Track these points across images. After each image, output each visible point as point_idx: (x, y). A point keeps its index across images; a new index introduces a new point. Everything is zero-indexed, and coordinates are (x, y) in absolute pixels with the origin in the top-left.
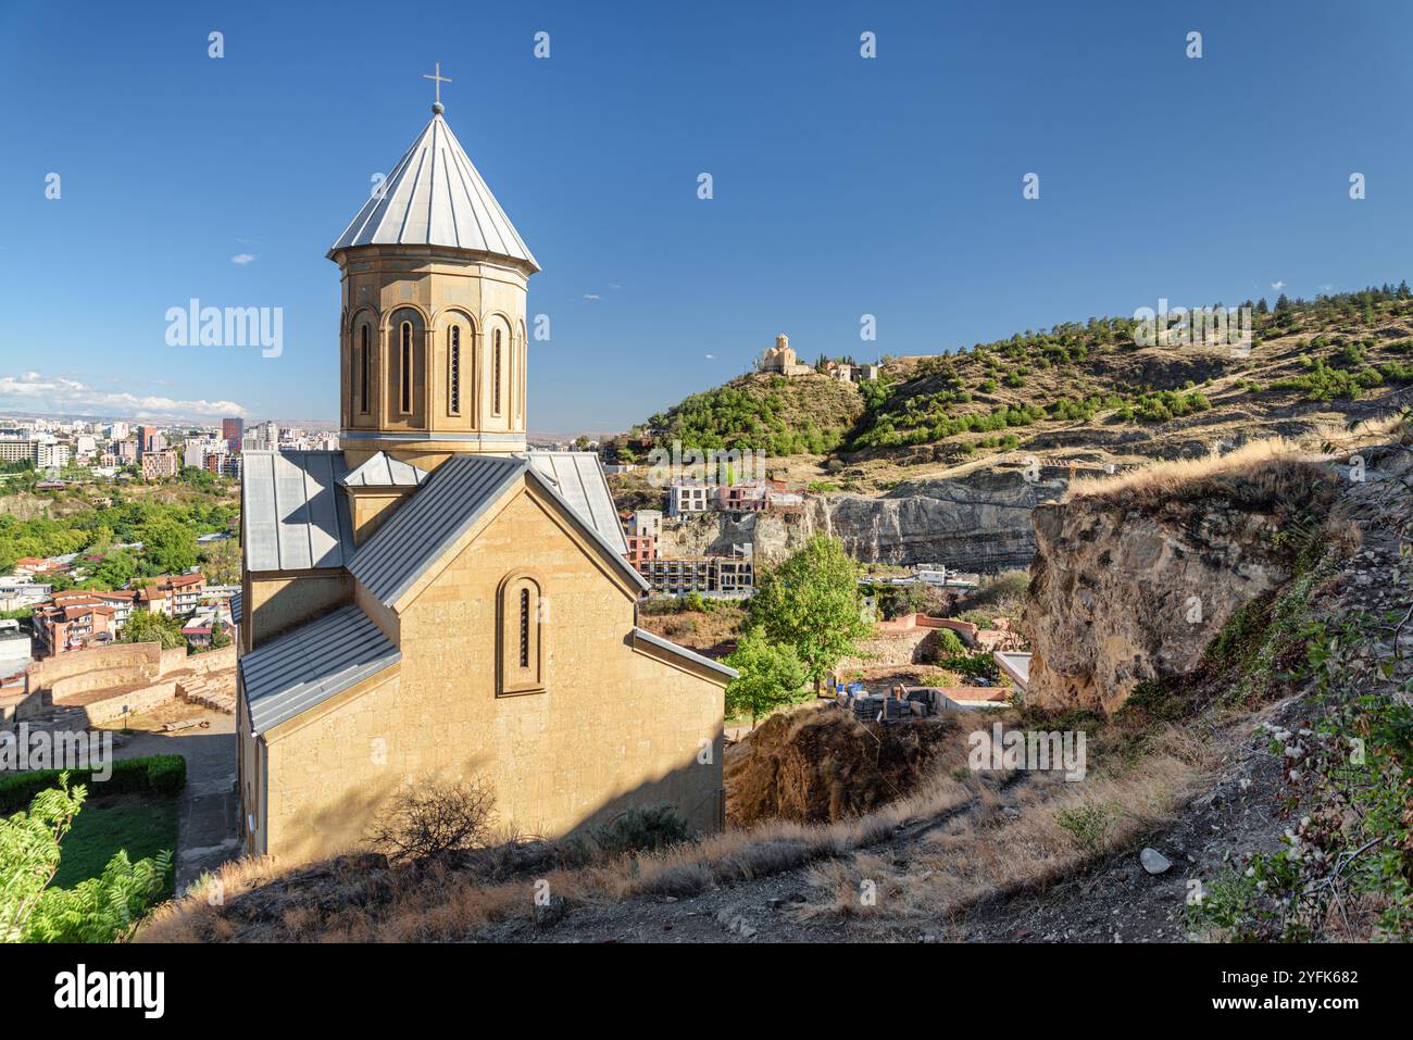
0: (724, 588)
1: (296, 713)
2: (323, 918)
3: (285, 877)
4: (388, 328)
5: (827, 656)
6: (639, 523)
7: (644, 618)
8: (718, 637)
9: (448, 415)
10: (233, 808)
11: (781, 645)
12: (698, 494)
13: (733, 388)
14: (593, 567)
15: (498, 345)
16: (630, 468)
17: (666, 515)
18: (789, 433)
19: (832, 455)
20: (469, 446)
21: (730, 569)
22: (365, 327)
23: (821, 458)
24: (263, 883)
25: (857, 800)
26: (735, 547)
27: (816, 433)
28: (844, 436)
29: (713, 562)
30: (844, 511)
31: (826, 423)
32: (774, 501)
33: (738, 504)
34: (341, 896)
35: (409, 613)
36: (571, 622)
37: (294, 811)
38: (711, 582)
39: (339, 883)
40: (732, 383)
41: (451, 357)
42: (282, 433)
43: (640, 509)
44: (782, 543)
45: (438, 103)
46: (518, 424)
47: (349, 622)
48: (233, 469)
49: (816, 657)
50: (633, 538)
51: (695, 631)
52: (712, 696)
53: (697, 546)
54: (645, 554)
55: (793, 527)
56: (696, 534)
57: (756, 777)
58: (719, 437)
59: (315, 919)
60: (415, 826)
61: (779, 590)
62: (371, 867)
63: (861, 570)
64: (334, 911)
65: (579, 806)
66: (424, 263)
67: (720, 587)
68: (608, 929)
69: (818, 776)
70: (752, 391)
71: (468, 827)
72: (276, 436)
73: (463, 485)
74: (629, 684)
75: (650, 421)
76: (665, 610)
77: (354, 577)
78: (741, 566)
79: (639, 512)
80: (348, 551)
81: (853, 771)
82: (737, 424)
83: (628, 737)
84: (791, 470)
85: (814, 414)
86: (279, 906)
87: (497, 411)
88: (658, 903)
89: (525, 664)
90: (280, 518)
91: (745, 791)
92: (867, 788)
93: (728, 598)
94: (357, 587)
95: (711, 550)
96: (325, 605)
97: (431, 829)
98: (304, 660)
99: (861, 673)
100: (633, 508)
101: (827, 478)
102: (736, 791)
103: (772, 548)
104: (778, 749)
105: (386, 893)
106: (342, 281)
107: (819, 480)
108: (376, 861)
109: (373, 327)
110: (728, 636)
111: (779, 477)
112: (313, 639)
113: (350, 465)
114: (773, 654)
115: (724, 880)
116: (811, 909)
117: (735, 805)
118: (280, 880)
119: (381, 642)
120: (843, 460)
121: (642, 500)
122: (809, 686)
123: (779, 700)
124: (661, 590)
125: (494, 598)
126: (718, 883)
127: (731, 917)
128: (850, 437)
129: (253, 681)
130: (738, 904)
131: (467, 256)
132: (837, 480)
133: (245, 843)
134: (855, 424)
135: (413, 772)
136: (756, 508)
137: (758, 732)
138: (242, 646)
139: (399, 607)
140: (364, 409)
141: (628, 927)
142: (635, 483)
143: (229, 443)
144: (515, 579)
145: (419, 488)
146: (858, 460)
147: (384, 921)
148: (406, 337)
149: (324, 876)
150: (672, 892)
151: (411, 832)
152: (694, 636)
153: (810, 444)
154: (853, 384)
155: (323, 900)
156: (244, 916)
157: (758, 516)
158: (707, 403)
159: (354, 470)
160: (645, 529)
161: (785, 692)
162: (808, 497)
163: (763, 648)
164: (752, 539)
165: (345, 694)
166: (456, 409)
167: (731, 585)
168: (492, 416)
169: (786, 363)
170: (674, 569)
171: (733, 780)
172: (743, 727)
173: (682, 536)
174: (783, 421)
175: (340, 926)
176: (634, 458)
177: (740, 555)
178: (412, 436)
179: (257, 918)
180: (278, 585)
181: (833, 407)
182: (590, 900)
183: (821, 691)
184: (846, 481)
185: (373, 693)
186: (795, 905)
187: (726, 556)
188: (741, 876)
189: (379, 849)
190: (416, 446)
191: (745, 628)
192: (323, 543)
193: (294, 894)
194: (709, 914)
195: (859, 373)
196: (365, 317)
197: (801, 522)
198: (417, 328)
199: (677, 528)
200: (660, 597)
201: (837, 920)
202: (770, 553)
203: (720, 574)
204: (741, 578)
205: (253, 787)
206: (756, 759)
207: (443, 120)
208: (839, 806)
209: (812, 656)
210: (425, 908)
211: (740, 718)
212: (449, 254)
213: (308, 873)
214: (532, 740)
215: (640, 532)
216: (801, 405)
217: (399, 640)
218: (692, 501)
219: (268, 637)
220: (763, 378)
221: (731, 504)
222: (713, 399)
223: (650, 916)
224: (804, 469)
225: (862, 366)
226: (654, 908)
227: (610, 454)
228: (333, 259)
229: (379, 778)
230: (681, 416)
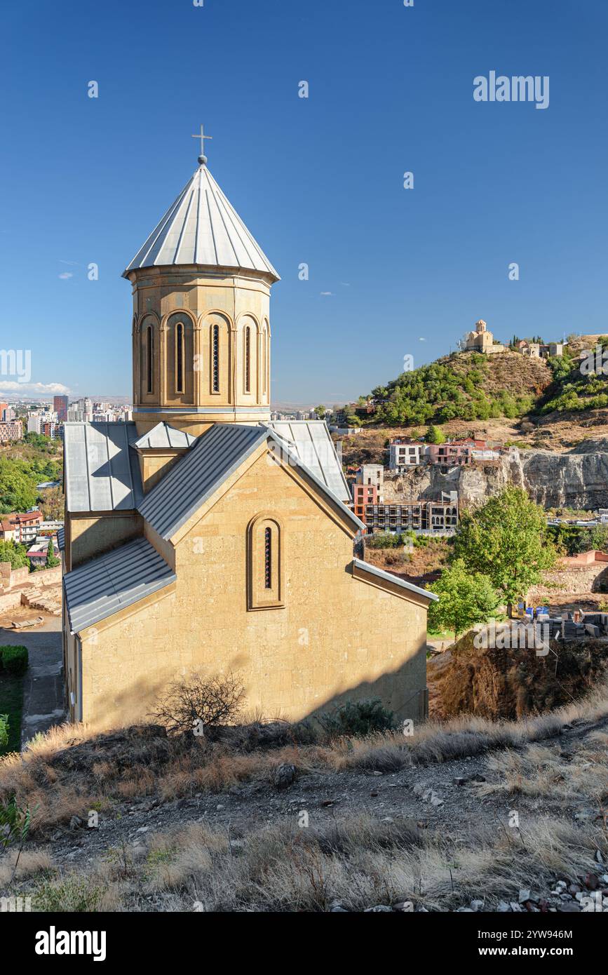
0: (435, 528)
1: (102, 618)
2: (119, 770)
3: (94, 739)
4: (166, 328)
5: (518, 585)
6: (364, 474)
7: (370, 551)
8: (429, 567)
9: (211, 394)
10: (60, 687)
11: (478, 574)
12: (412, 451)
13: (440, 365)
14: (321, 511)
15: (248, 339)
16: (358, 430)
17: (386, 468)
18: (488, 400)
19: (524, 419)
20: (227, 417)
21: (440, 511)
22: (149, 329)
23: (515, 421)
24: (77, 743)
25: (539, 703)
26: (444, 494)
27: (511, 401)
28: (534, 402)
29: (425, 506)
30: (535, 465)
31: (519, 392)
32: (475, 456)
33: (446, 459)
34: (132, 755)
35: (182, 545)
36: (304, 554)
37: (101, 690)
38: (424, 522)
39: (131, 746)
40: (439, 361)
41: (213, 349)
42: (95, 406)
43: (366, 463)
44: (482, 491)
45: (202, 156)
46: (264, 400)
47: (140, 551)
48: (60, 433)
49: (509, 585)
50: (360, 487)
51: (411, 561)
52: (417, 615)
53: (412, 493)
54: (370, 500)
55: (491, 478)
56: (411, 484)
57: (456, 682)
58: (429, 405)
59: (114, 771)
60: (186, 707)
61: (477, 530)
62: (154, 736)
63: (550, 514)
64: (128, 766)
65: (312, 698)
66: (192, 278)
67: (431, 526)
68: (328, 792)
69: (506, 683)
70: (457, 367)
71: (226, 710)
72: (91, 408)
73: (221, 447)
74: (350, 604)
75: (373, 392)
76: (386, 545)
77: (142, 517)
78: (448, 510)
79: (365, 466)
80: (139, 498)
81: (535, 679)
82: (444, 394)
83: (349, 645)
84: (490, 431)
85: (509, 385)
86: (89, 760)
87: (248, 389)
88: (367, 775)
89: (269, 586)
90: (90, 473)
91: (446, 692)
92: (547, 694)
93: (438, 535)
94: (145, 525)
95: (424, 496)
96: (123, 538)
97: (198, 709)
98: (108, 579)
99: (548, 599)
100: (360, 462)
101: (520, 438)
102: (440, 692)
103: (474, 495)
104: (473, 659)
105: (165, 756)
106: (133, 294)
107: (513, 439)
108: (157, 731)
109: (155, 329)
110: (437, 566)
111: (479, 436)
112: (114, 562)
113: (140, 431)
114: (470, 581)
115: (420, 761)
116: (488, 787)
117: (439, 703)
118: (90, 741)
119: (162, 567)
120: (533, 423)
121: (368, 457)
122: (503, 609)
123: (476, 619)
124: (383, 529)
125: (244, 534)
126: (415, 763)
127: (424, 790)
128: (539, 403)
129: (73, 593)
130: (431, 780)
131: (224, 271)
132: (529, 439)
133: (69, 713)
134: (543, 392)
135: (186, 666)
136: (460, 462)
137: (457, 645)
138: (65, 567)
139: (174, 540)
140: (150, 390)
141: (343, 792)
142: (362, 443)
143: (58, 414)
144: (260, 520)
145: (190, 449)
146: (547, 422)
147: (162, 776)
148: (180, 335)
149: (121, 740)
150: (378, 768)
151: (182, 711)
152: (410, 566)
153: (505, 409)
154: (542, 359)
155: (120, 758)
156: (65, 765)
157: (462, 469)
158: (419, 378)
159: (143, 436)
160: (369, 479)
161: (482, 613)
162: (504, 453)
163: (463, 578)
164: (457, 488)
165: (136, 605)
166: (217, 389)
167: (440, 525)
168: (244, 394)
169: (484, 344)
170: (393, 511)
171: (438, 683)
172: (445, 640)
173: (400, 485)
174: (482, 391)
175: (131, 777)
176: (361, 422)
177: (448, 501)
178: (185, 410)
179: (74, 767)
180: (91, 522)
181: (525, 379)
182: (314, 770)
183: (513, 613)
184: (537, 439)
185: (156, 605)
186: (476, 783)
187: (436, 501)
188: (434, 759)
189: (161, 722)
190: (187, 417)
191: (450, 560)
192: (121, 491)
193: (100, 752)
194: (407, 787)
195: (547, 350)
196: (149, 321)
197: (498, 474)
198: (188, 328)
199: (395, 478)
200: (382, 534)
201: (509, 797)
202: (472, 499)
203: (431, 516)
204: (448, 520)
205: (73, 672)
206: (457, 667)
207: (206, 169)
208: (524, 707)
209: (505, 584)
210: (192, 768)
211: (445, 633)
212: (210, 270)
213: (110, 737)
214: (275, 645)
215: (366, 482)
216: (498, 378)
217: (175, 566)
218: (408, 457)
219: (82, 561)
220: (464, 356)
221: (439, 459)
222: (424, 374)
223: (361, 785)
224: (500, 429)
225: (550, 344)
226: (363, 779)
227: (339, 421)
228: (127, 277)
229: (161, 671)
230: (398, 388)
